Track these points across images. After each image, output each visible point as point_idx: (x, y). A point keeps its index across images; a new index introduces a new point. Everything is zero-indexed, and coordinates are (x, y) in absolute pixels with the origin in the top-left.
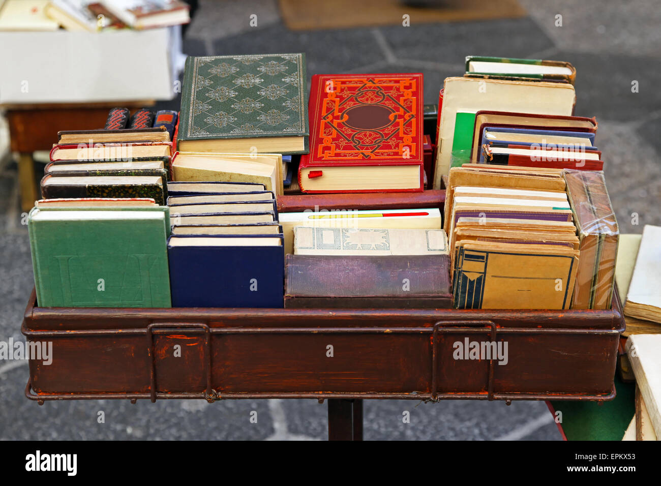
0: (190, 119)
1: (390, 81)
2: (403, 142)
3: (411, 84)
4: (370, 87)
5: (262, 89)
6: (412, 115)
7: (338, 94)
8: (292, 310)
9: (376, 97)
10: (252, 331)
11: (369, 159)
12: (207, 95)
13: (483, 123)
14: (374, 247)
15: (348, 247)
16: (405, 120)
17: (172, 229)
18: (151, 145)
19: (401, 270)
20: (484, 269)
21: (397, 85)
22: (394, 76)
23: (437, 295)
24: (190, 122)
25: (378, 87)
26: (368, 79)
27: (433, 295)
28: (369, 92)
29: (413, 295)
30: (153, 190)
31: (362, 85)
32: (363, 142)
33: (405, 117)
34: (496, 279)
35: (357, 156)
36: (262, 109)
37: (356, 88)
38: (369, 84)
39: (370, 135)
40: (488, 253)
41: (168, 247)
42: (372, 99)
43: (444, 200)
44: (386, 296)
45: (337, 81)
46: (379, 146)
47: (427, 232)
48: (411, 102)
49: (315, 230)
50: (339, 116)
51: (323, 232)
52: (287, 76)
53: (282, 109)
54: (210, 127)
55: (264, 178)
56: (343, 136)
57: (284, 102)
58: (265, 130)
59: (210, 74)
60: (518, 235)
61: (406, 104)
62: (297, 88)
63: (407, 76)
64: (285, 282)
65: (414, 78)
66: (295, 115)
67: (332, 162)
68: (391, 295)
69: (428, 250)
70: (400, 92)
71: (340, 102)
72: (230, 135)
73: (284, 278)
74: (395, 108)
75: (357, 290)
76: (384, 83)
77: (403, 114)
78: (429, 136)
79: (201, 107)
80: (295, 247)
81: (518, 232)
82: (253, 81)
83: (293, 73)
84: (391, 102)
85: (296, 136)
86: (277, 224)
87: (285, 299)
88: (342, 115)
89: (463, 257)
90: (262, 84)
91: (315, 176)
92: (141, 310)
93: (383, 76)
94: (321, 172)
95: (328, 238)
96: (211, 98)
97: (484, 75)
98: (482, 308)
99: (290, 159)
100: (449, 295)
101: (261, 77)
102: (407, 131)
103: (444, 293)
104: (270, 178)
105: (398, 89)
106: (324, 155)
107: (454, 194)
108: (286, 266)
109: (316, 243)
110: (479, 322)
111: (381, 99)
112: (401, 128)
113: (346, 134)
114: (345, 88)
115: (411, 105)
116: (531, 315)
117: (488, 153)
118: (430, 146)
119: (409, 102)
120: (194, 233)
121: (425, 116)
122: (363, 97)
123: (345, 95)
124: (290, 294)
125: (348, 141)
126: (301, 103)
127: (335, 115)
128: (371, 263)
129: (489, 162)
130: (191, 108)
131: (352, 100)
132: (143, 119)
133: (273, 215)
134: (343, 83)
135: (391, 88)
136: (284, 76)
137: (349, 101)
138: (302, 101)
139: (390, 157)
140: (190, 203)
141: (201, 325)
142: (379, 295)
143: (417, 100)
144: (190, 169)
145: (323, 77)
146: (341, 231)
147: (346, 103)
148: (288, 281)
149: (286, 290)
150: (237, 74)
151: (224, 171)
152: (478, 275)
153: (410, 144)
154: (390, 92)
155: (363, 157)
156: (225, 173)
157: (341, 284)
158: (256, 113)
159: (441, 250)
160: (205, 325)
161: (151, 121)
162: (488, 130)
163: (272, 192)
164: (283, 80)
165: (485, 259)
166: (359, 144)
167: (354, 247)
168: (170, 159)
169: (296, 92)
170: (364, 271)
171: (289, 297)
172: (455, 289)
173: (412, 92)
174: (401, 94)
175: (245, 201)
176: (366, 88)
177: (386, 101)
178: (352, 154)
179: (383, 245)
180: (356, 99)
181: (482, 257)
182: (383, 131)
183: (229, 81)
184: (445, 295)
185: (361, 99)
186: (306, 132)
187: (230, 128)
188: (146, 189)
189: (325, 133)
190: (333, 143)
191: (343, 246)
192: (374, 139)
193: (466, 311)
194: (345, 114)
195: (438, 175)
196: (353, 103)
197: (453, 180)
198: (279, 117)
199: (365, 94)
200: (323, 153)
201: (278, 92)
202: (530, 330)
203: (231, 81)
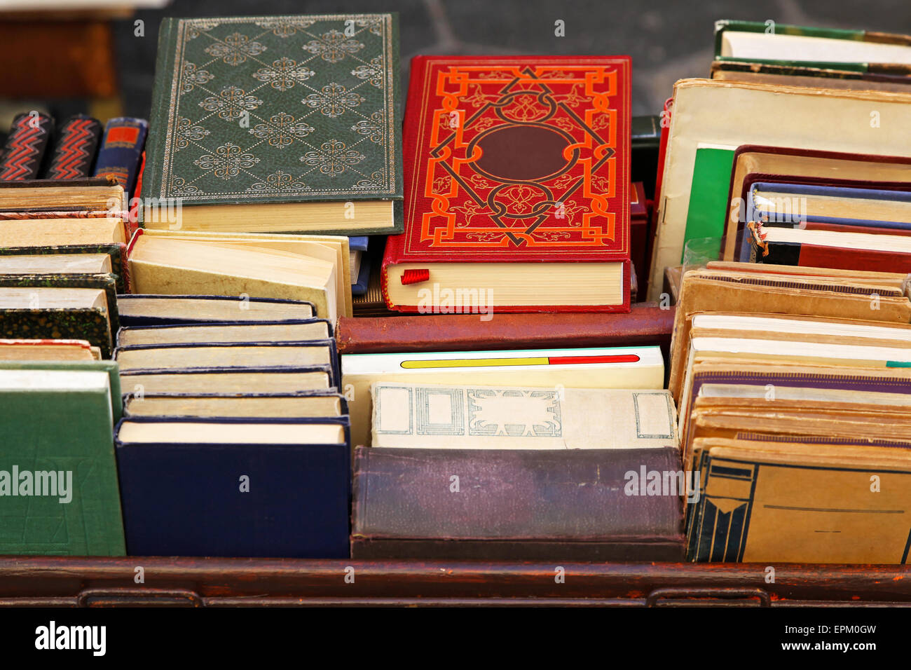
0: (166, 160)
1: (566, 73)
2: (591, 211)
3: (606, 79)
4: (526, 86)
5: (312, 92)
6: (609, 149)
7: (463, 100)
8: (367, 564)
9: (538, 107)
10: (286, 605)
11: (523, 247)
12: (201, 104)
13: (749, 172)
14: (532, 430)
15: (479, 432)
16: (594, 160)
17: (124, 404)
18: (86, 217)
19: (583, 484)
20: (749, 493)
21: (579, 82)
22: (574, 61)
23: (653, 536)
24: (165, 167)
25: (542, 85)
26: (523, 67)
27: (648, 536)
28: (526, 95)
29: (605, 536)
30: (88, 321)
31: (512, 80)
32: (511, 210)
33: (594, 153)
34: (773, 512)
35: (498, 240)
36: (310, 138)
37: (499, 86)
38: (525, 79)
39: (526, 193)
40: (757, 464)
41: (116, 443)
42: (530, 113)
43: (671, 330)
44: (554, 537)
45: (459, 72)
46: (542, 218)
47: (635, 397)
48: (607, 120)
49: (414, 392)
50: (463, 149)
51: (431, 397)
52: (362, 64)
53: (350, 138)
54: (205, 177)
55: (311, 291)
56: (472, 194)
57: (355, 122)
58: (315, 186)
59: (208, 57)
60: (818, 426)
61: (597, 124)
62: (380, 92)
63: (599, 61)
64: (353, 508)
65: (614, 67)
66: (374, 151)
67: (448, 253)
68: (564, 537)
69: (638, 437)
70: (586, 98)
71: (467, 117)
72: (246, 196)
73: (350, 499)
74: (575, 132)
75: (495, 525)
76: (554, 76)
77: (591, 148)
78: (641, 184)
79: (188, 133)
80: (373, 430)
81: (818, 420)
82: (293, 74)
83: (372, 57)
84: (568, 119)
85: (377, 200)
86: (337, 394)
87: (352, 542)
88: (471, 146)
89: (708, 470)
90: (311, 81)
91: (415, 279)
92: (65, 560)
93: (552, 61)
94: (427, 271)
95: (440, 411)
96: (208, 113)
97: (751, 64)
98: (743, 561)
99: (364, 244)
100: (679, 537)
101: (309, 66)
102: (598, 185)
103: (669, 533)
104: (323, 291)
105: (581, 91)
106: (433, 237)
107: (692, 331)
108: (355, 474)
109: (415, 421)
110: (736, 591)
111: (547, 113)
112: (587, 178)
113: (477, 190)
114: (476, 86)
115: (608, 127)
116: (841, 575)
117: (759, 241)
118: (644, 208)
119: (602, 121)
120: (170, 414)
121: (634, 141)
122: (513, 106)
123: (477, 101)
124: (364, 533)
125: (482, 205)
126: (388, 127)
127: (455, 148)
128: (524, 470)
129: (760, 259)
130: (169, 134)
131: (490, 114)
132: (78, 137)
133: (328, 372)
134: (474, 75)
135: (566, 88)
136: (355, 65)
137: (483, 116)
138: (391, 120)
139: (565, 244)
140: (163, 342)
141: (185, 592)
142: (538, 536)
143: (619, 115)
144: (164, 268)
145: (433, 63)
146: (465, 396)
147: (478, 120)
148: (358, 506)
149: (354, 524)
150: (262, 60)
151: (233, 275)
152: (739, 504)
153: (604, 213)
154: (566, 98)
155: (510, 242)
156: (234, 279)
157: (466, 513)
158: (298, 148)
159: (663, 437)
160: (193, 593)
161: (95, 140)
162: (759, 189)
163: (327, 322)
164: (353, 73)
165: (752, 475)
166: (502, 213)
167: (491, 430)
168: (122, 250)
169: (378, 101)
170: (511, 487)
171: (361, 538)
172: (690, 527)
173: (609, 98)
174: (586, 101)
175: (273, 340)
176: (518, 87)
177: (556, 117)
178: (489, 236)
179: (548, 426)
180: (498, 111)
181: (747, 473)
182: (551, 184)
183: (245, 75)
184: (671, 537)
185: (507, 112)
186: (398, 191)
187: (244, 182)
188: (73, 318)
189: (436, 186)
190: (452, 209)
191: (470, 428)
192: (533, 202)
193: (711, 567)
194: (475, 146)
195: (657, 266)
196: (491, 120)
197: (689, 300)
198: (343, 157)
199: (517, 100)
200: (432, 232)
201: (343, 101)
202: (837, 606)
203: (250, 76)
